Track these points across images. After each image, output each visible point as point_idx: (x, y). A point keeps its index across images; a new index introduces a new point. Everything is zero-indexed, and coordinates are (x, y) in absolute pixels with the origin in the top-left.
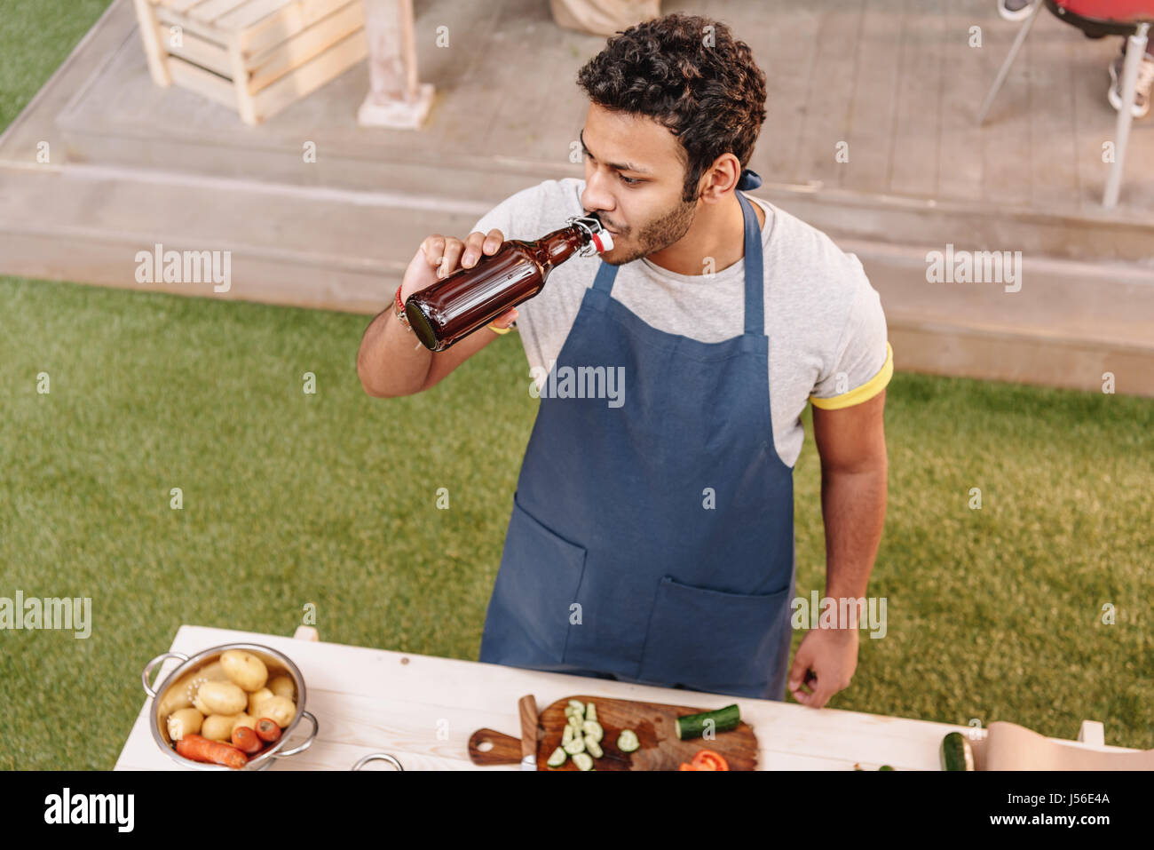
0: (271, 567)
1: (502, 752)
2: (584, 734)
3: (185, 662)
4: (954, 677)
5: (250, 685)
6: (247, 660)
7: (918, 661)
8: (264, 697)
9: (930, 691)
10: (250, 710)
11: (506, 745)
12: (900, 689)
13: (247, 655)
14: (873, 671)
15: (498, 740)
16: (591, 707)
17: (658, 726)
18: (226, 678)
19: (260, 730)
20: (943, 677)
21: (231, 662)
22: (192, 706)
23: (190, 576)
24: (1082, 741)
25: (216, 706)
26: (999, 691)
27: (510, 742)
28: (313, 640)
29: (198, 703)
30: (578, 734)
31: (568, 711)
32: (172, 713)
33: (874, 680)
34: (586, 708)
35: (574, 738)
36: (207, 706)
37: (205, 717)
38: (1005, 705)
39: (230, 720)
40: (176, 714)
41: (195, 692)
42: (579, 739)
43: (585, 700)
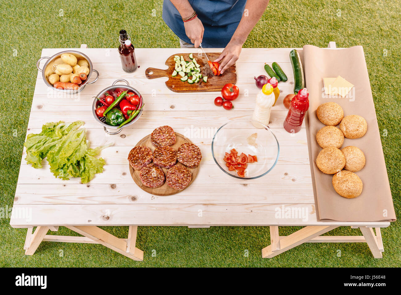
0: (56, 30)
1: (157, 74)
2: (181, 65)
3: (49, 59)
4: (278, 37)
5: (73, 64)
6: (70, 56)
7: (266, 34)
8: (77, 67)
9: (271, 42)
10: (74, 72)
11: (158, 72)
12: (262, 42)
13: (69, 54)
14: (253, 38)
15: (154, 71)
16: (182, 57)
17: (203, 60)
18: (64, 63)
19: (81, 77)
20: (275, 37)
21: (65, 57)
22: (54, 73)
23: (29, 36)
24: (330, 47)
25: (63, 72)
26: (291, 39)
27: (159, 71)
28: (87, 48)
29: (57, 72)
30: (179, 66)
31: (175, 59)
32: (49, 76)
33: (254, 41)
34: (180, 57)
35: (178, 67)
36: (60, 72)
37: (60, 76)
38: (294, 43)
39: (68, 75)
40: (51, 76)
41: (55, 68)
42: (180, 67)
43: (179, 55)
